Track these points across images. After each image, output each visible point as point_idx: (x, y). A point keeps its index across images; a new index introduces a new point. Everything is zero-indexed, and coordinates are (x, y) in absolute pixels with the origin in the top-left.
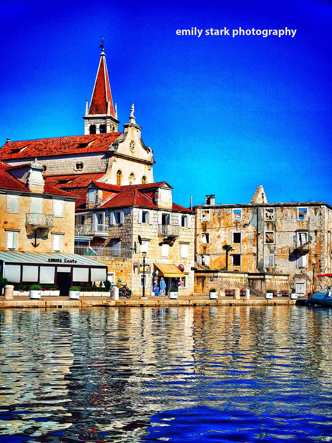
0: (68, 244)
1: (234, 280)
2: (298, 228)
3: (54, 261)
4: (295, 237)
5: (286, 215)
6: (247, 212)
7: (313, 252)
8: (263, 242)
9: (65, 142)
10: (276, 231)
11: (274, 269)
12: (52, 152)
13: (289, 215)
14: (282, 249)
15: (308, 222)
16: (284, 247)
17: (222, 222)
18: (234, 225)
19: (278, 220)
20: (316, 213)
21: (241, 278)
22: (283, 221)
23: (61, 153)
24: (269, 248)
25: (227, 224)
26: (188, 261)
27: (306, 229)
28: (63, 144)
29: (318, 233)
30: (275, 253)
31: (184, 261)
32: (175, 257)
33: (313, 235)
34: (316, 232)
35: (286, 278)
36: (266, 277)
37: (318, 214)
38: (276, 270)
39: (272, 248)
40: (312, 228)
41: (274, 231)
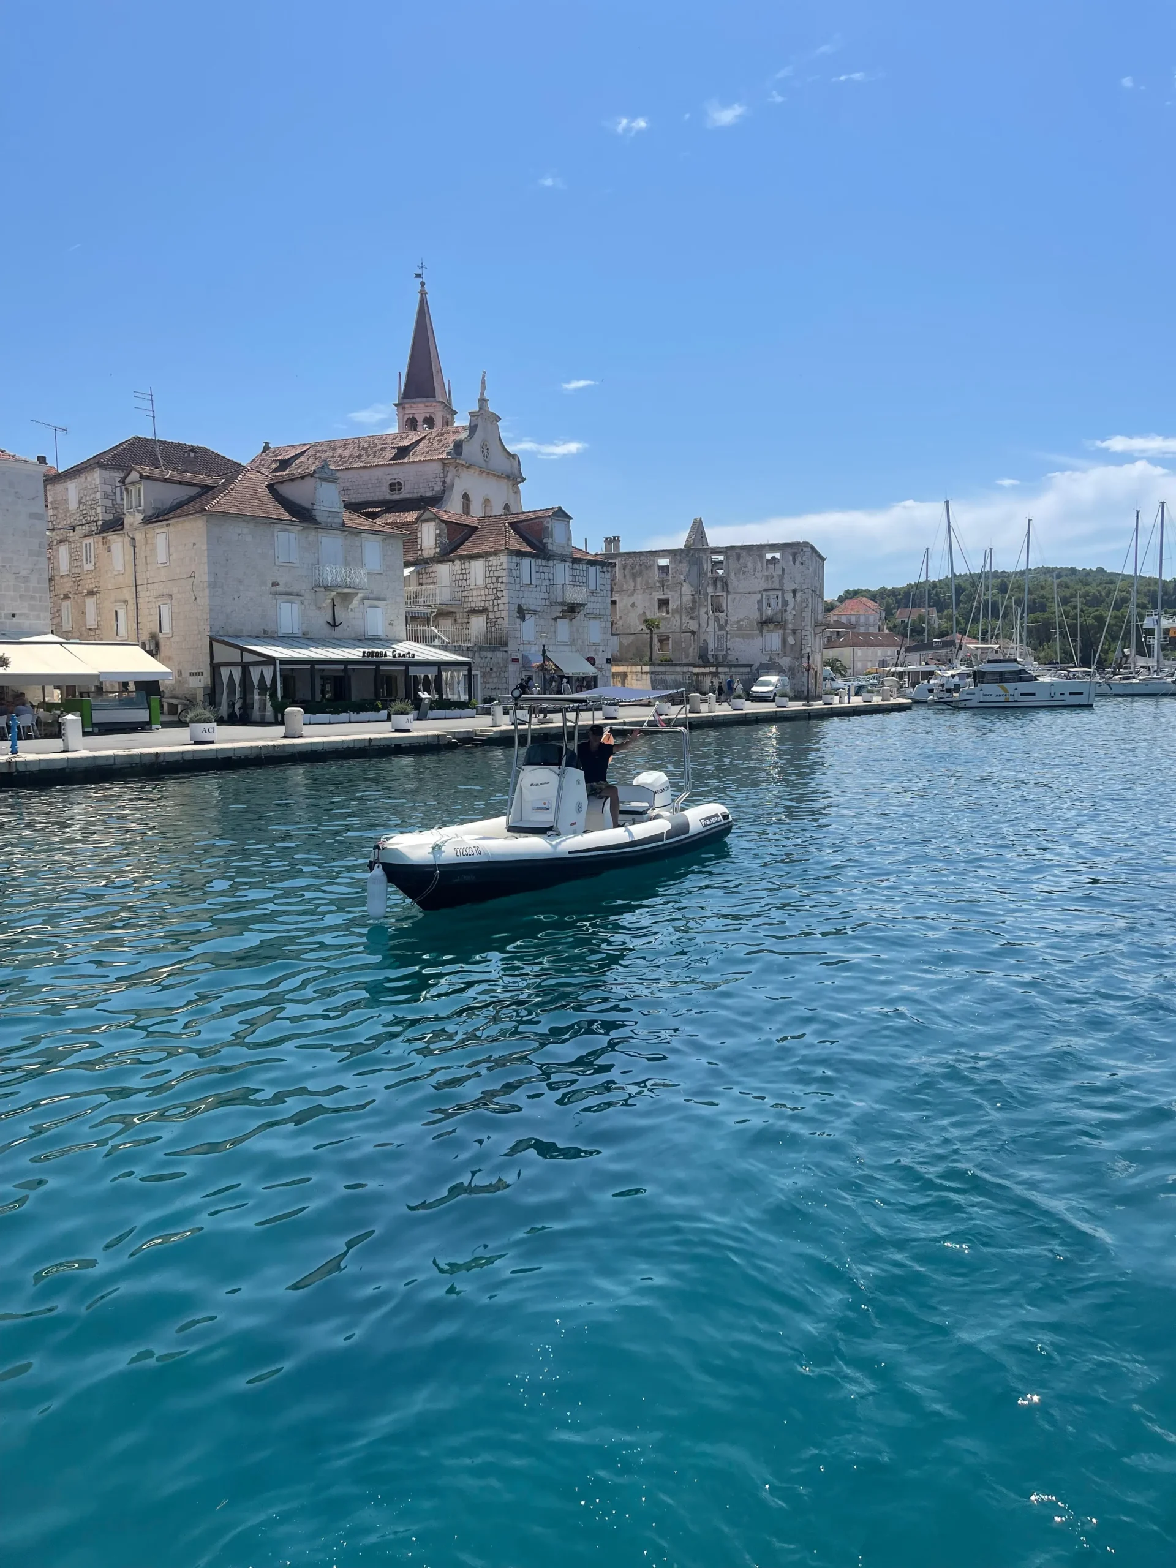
0: (395, 623)
1: (673, 677)
2: (765, 586)
3: (373, 656)
4: (760, 602)
5: (746, 567)
6: (680, 562)
7: (790, 626)
8: (707, 613)
9: (366, 445)
10: (728, 592)
11: (725, 656)
12: (345, 462)
13: (750, 565)
14: (738, 622)
15: (782, 577)
16: (742, 620)
17: (639, 580)
18: (658, 585)
19: (732, 575)
20: (794, 561)
21: (684, 673)
22: (741, 576)
23: (362, 464)
24: (717, 619)
25: (647, 583)
26: (601, 648)
27: (778, 587)
28: (364, 449)
29: (799, 594)
30: (727, 629)
31: (594, 648)
32: (580, 642)
33: (789, 596)
34: (794, 592)
35: (747, 670)
36: (721, 669)
37: (797, 563)
38: (729, 658)
39: (722, 622)
40: (789, 586)
41: (724, 594)
